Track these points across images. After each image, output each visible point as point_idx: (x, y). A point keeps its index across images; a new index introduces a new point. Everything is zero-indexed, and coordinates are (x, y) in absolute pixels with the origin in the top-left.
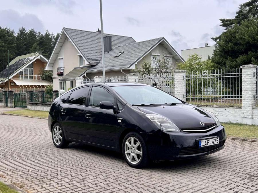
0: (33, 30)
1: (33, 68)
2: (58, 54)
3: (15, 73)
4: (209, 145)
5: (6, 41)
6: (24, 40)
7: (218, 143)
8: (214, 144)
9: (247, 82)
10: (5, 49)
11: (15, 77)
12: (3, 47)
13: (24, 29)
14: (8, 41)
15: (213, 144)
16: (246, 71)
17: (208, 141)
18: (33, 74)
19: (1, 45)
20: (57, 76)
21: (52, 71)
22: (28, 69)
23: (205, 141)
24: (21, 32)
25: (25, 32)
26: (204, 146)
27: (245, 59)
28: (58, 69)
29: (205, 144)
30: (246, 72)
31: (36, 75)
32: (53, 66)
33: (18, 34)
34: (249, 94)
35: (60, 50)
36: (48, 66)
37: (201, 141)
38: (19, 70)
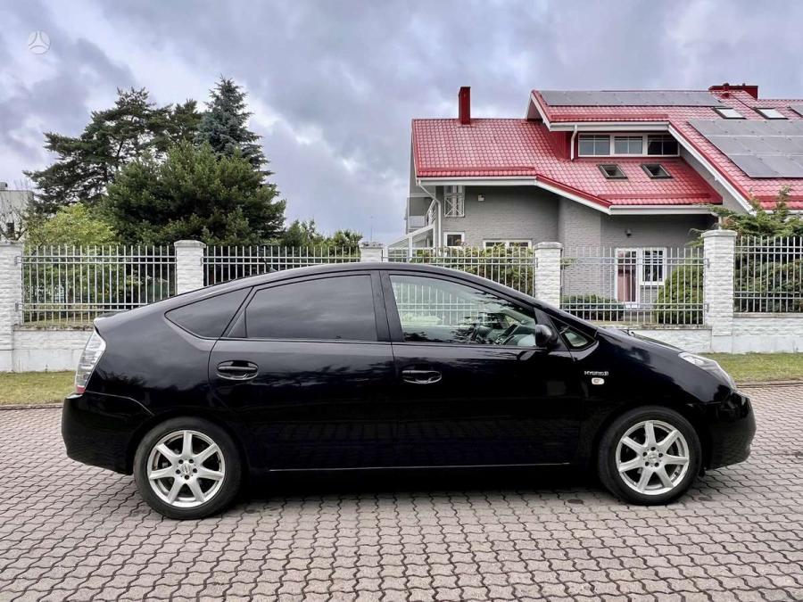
27: (185, 229)
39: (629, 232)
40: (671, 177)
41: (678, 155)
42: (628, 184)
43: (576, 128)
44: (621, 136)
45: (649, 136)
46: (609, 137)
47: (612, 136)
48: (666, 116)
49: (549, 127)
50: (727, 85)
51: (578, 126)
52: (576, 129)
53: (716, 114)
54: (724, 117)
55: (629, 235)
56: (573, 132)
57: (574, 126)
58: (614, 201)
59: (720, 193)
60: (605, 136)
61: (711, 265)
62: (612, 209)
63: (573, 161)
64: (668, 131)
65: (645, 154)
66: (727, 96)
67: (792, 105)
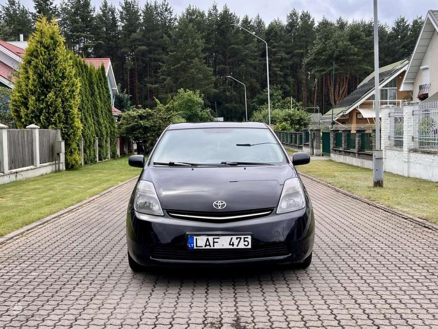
0: (420, 18)
1: (396, 88)
2: (422, 59)
3: (364, 97)
4: (217, 246)
5: (362, 44)
6: (402, 38)
7: (250, 246)
8: (235, 247)
10: (359, 58)
11: (363, 106)
12: (355, 55)
13: (403, 20)
14: (365, 43)
15: (231, 247)
17: (215, 240)
18: (396, 98)
19: (353, 52)
20: (418, 100)
21: (412, 92)
22: (387, 90)
23: (205, 238)
24: (398, 26)
25: (405, 24)
26: (204, 248)
28: (421, 87)
29: (206, 245)
31: (401, 100)
32: (413, 83)
33: (393, 29)
35: (425, 53)
36: (404, 83)
37: (195, 238)
38: (371, 91)
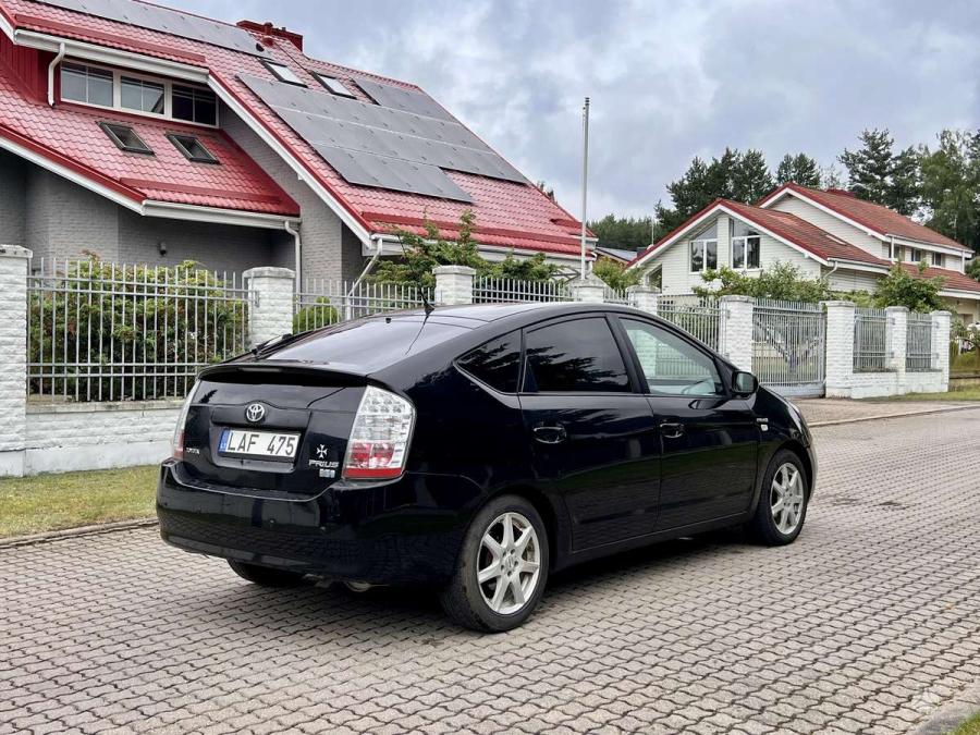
9: (10, 313)
16: (7, 267)
30: (8, 273)
34: (18, 357)
39: (163, 248)
40: (217, 163)
41: (217, 127)
42: (158, 165)
43: (63, 48)
44: (133, 77)
45: (174, 87)
46: (110, 74)
47: (117, 74)
48: (202, 59)
49: (12, 37)
50: (269, 25)
51: (67, 45)
52: (63, 51)
53: (265, 70)
54: (280, 79)
55: (163, 253)
56: (56, 54)
57: (59, 44)
58: (150, 193)
59: (296, 198)
60: (102, 71)
61: (262, 302)
62: (146, 206)
63: (53, 108)
64: (206, 85)
65: (168, 115)
66: (270, 43)
67: (357, 78)
